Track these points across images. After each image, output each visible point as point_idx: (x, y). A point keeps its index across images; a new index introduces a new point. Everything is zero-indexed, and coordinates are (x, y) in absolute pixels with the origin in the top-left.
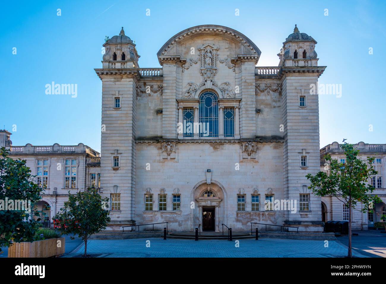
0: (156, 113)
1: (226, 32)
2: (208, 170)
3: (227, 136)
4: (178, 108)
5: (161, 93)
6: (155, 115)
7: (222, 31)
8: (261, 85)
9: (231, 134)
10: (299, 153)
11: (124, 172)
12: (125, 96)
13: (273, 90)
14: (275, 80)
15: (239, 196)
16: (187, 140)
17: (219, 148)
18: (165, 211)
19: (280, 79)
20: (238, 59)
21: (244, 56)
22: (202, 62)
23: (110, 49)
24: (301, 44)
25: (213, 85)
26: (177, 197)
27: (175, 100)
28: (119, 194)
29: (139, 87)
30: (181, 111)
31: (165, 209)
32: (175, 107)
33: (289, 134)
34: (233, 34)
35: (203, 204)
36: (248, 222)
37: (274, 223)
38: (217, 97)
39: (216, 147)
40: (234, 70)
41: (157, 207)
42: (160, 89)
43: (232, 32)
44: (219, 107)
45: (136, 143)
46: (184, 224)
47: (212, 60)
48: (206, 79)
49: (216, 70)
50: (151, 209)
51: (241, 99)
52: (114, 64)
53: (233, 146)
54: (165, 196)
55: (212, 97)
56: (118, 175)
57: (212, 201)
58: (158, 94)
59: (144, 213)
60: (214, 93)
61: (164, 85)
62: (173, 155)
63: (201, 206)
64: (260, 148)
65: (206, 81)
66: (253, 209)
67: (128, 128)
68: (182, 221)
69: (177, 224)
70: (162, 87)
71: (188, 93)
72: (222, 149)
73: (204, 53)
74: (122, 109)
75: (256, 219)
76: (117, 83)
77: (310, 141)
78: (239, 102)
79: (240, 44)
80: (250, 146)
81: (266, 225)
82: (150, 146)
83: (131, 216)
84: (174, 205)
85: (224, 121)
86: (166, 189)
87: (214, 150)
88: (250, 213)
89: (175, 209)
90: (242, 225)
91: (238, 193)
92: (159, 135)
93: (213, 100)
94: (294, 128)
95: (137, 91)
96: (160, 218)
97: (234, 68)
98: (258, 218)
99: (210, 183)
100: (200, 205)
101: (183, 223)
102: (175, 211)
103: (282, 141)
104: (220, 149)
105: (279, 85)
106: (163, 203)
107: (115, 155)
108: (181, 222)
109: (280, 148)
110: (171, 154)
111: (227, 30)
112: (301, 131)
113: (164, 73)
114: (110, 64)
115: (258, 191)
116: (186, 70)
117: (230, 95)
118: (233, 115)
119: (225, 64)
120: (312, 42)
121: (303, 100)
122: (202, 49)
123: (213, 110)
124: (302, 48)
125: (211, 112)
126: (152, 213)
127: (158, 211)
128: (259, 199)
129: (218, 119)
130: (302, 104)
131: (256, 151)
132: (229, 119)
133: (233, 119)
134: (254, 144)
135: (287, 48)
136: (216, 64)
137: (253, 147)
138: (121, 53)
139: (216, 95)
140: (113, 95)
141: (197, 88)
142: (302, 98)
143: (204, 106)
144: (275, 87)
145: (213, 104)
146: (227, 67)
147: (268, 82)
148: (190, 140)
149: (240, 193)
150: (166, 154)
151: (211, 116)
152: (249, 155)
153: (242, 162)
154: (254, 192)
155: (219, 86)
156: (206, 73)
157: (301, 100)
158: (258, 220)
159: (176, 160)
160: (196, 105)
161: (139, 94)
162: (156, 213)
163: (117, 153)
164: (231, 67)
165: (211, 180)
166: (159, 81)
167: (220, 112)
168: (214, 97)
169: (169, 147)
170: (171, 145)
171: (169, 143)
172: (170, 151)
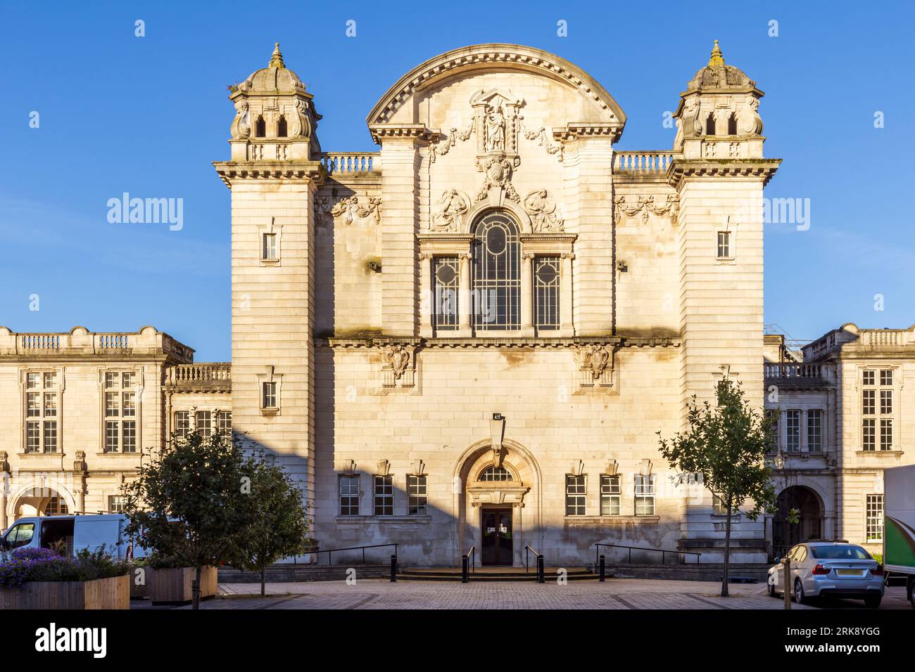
0: (364, 270)
1: (539, 62)
2: (494, 415)
3: (541, 328)
4: (420, 256)
5: (377, 218)
6: (364, 273)
8: (627, 199)
9: (553, 321)
10: (713, 373)
11: (289, 419)
12: (290, 229)
13: (658, 211)
14: (662, 185)
15: (569, 480)
16: (442, 338)
17: (522, 359)
18: (389, 517)
19: (674, 185)
20: (571, 133)
21: (585, 125)
22: (478, 136)
23: (248, 107)
24: (723, 100)
25: (507, 196)
26: (417, 482)
27: (412, 238)
29: (321, 201)
30: (425, 265)
31: (389, 511)
32: (412, 254)
33: (689, 328)
34: (558, 69)
35: (483, 498)
36: (591, 542)
38: (517, 226)
39: (513, 356)
40: (560, 158)
41: (370, 506)
42: (374, 208)
44: (521, 256)
45: (316, 347)
46: (436, 549)
47: (504, 131)
48: (488, 183)
49: (517, 157)
50: (355, 511)
51: (577, 236)
52: (259, 146)
53: (557, 353)
54: (389, 479)
55: (505, 227)
56: (276, 428)
57: (504, 492)
58: (370, 220)
59: (339, 521)
60: (509, 217)
61: (386, 198)
62: (407, 378)
63: (477, 504)
64: (623, 359)
65: (489, 187)
66: (604, 512)
67: (298, 311)
68: (431, 541)
69: (420, 547)
70: (379, 204)
71: (445, 216)
72: (530, 361)
73: (484, 115)
74: (283, 262)
75: (612, 536)
76: (269, 196)
77: (742, 344)
78: (573, 243)
79: (576, 91)
80: (597, 354)
81: (630, 548)
82: (351, 354)
84: (412, 501)
85: (535, 288)
86: (392, 462)
87: (510, 363)
88: (596, 521)
89: (413, 511)
90: (578, 549)
91: (569, 472)
92: (372, 326)
93: (508, 234)
94: (702, 311)
95: (315, 211)
96: (377, 534)
97: (559, 153)
98: (615, 533)
99: (500, 448)
100: (477, 501)
101: (434, 547)
102: (413, 517)
103: (676, 342)
104: (525, 360)
105: (673, 200)
106: (384, 496)
107: (267, 379)
108: (428, 543)
109: (672, 358)
110: (402, 375)
111: (543, 58)
112: (719, 319)
113: (384, 167)
114: (250, 147)
115: (616, 465)
116: (438, 156)
117: (550, 224)
118: (558, 274)
119: (538, 141)
120: (751, 94)
121: (727, 242)
122: (480, 102)
123: (508, 262)
124: (725, 107)
125: (502, 267)
126: (358, 522)
127: (371, 517)
128: (620, 485)
129: (519, 283)
130: (722, 252)
131: (613, 367)
132: (547, 284)
133: (558, 284)
134: (609, 349)
135: (689, 109)
136: (514, 143)
137: (605, 358)
138: (277, 118)
139: (515, 223)
140: (259, 226)
141: (468, 204)
142: (723, 237)
143: (485, 250)
144: (661, 204)
145: (508, 244)
146: (543, 149)
147: (646, 190)
148: (451, 339)
149: (573, 470)
150: (390, 374)
151: (502, 275)
152: (596, 377)
153: (577, 394)
154: (607, 469)
155: (522, 200)
156: (489, 168)
157: (720, 242)
158: (617, 538)
159: (416, 389)
160: (464, 250)
161: (322, 219)
162: (367, 522)
163: (273, 373)
164: (552, 151)
165: (502, 440)
166: (371, 187)
167: (525, 268)
168: (511, 226)
169: (397, 357)
170: (403, 352)
171: (399, 347)
172: (399, 368)
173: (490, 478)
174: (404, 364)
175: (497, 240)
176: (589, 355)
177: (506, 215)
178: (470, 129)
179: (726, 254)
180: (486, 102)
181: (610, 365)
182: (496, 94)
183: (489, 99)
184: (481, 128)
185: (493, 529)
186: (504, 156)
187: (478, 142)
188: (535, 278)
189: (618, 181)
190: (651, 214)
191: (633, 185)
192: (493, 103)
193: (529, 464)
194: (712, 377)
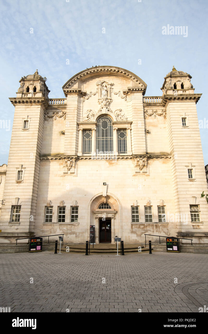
0: (59, 134)
1: (118, 71)
2: (104, 183)
3: (121, 153)
4: (79, 129)
5: (65, 118)
6: (59, 135)
7: (115, 71)
8: (148, 111)
9: (125, 150)
10: (185, 166)
11: (26, 184)
12: (33, 119)
13: (159, 114)
14: (160, 106)
15: (133, 208)
16: (86, 156)
18: (63, 223)
19: (164, 106)
20: (129, 91)
21: (133, 88)
22: (99, 94)
23: (24, 84)
24: (179, 79)
25: (108, 111)
26: (75, 209)
27: (76, 123)
28: (20, 206)
29: (46, 113)
30: (81, 132)
31: (64, 221)
32: (75, 128)
33: (175, 150)
34: (124, 73)
35: (100, 216)
36: (142, 233)
37: (167, 235)
38: (112, 120)
39: (111, 162)
40: (126, 100)
41: (56, 218)
42: (64, 115)
43: (122, 71)
44: (113, 129)
45: (40, 159)
47: (107, 92)
48: (102, 107)
49: (111, 99)
50: (51, 221)
51: (132, 122)
52: (26, 95)
53: (126, 161)
54: (64, 208)
55: (108, 121)
56: (21, 187)
57: (108, 213)
58: (62, 119)
59: (44, 225)
60: (109, 117)
61: (68, 111)
62: (72, 170)
63: (97, 218)
64: (150, 163)
65: (102, 108)
66: (147, 220)
67: (33, 146)
68: (79, 233)
69: (74, 235)
70: (66, 113)
71: (88, 117)
72: (117, 164)
73: (101, 87)
74: (30, 130)
75: (150, 231)
76: (27, 109)
77: (195, 155)
78: (131, 125)
79: (130, 80)
80: (141, 161)
81: (160, 236)
82: (53, 162)
83: (29, 227)
84: (72, 216)
85: (118, 140)
86: (65, 201)
87: (109, 165)
88: (143, 225)
89: (72, 221)
90: (137, 236)
91: (132, 205)
93: (109, 123)
94: (179, 144)
95: (44, 116)
96: (58, 230)
97: (125, 98)
98: (152, 230)
99: (106, 196)
100: (97, 217)
101: (80, 235)
102: (73, 223)
103: (169, 157)
104: (115, 164)
105: (164, 111)
106: (62, 214)
107: (20, 170)
108: (78, 234)
109: (168, 162)
110: (70, 169)
111: (119, 70)
112: (185, 147)
113: (68, 102)
114: (23, 95)
115: (150, 202)
116: (86, 100)
117: (123, 119)
118: (126, 135)
119: (118, 95)
120: (188, 77)
121: (185, 121)
122: (99, 84)
123: (109, 131)
124: (180, 81)
125: (106, 133)
126: (51, 225)
127: (56, 223)
128: (152, 210)
129: (113, 138)
130: (184, 124)
131: (147, 166)
132: (122, 138)
133: (126, 138)
134: (145, 159)
135: (168, 82)
136: (110, 95)
137: (144, 162)
138: (33, 87)
139: (111, 119)
140: (23, 118)
141: (95, 113)
142: (184, 119)
143: (101, 128)
144: (160, 112)
145: (109, 126)
146: (120, 97)
147: (155, 108)
148: (88, 156)
149: (134, 204)
150: (66, 169)
151: (106, 136)
152: (141, 169)
153: (134, 175)
154: (147, 204)
155: (113, 112)
156: (102, 102)
157: (183, 121)
158: (152, 232)
159: (75, 174)
160: (94, 127)
161: (47, 119)
162: (54, 225)
163: (22, 167)
164: (123, 97)
165: (107, 193)
166: (63, 108)
167: (115, 133)
168: (110, 120)
169: (69, 162)
170: (71, 161)
171: (69, 159)
172: (69, 167)
173: (102, 208)
174: (71, 165)
175: (105, 125)
176: (138, 161)
177: (108, 117)
178: (96, 92)
179: (185, 125)
180: (101, 84)
181: (146, 165)
182: (105, 82)
183: (102, 83)
184: (100, 91)
185: (104, 228)
186: (107, 99)
187: (99, 95)
188: (118, 137)
189: (145, 105)
190: (156, 115)
191: (150, 107)
192: (104, 84)
193: (117, 202)
194: (185, 168)
